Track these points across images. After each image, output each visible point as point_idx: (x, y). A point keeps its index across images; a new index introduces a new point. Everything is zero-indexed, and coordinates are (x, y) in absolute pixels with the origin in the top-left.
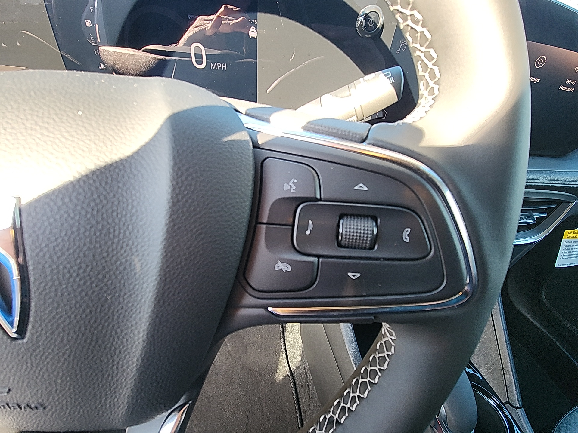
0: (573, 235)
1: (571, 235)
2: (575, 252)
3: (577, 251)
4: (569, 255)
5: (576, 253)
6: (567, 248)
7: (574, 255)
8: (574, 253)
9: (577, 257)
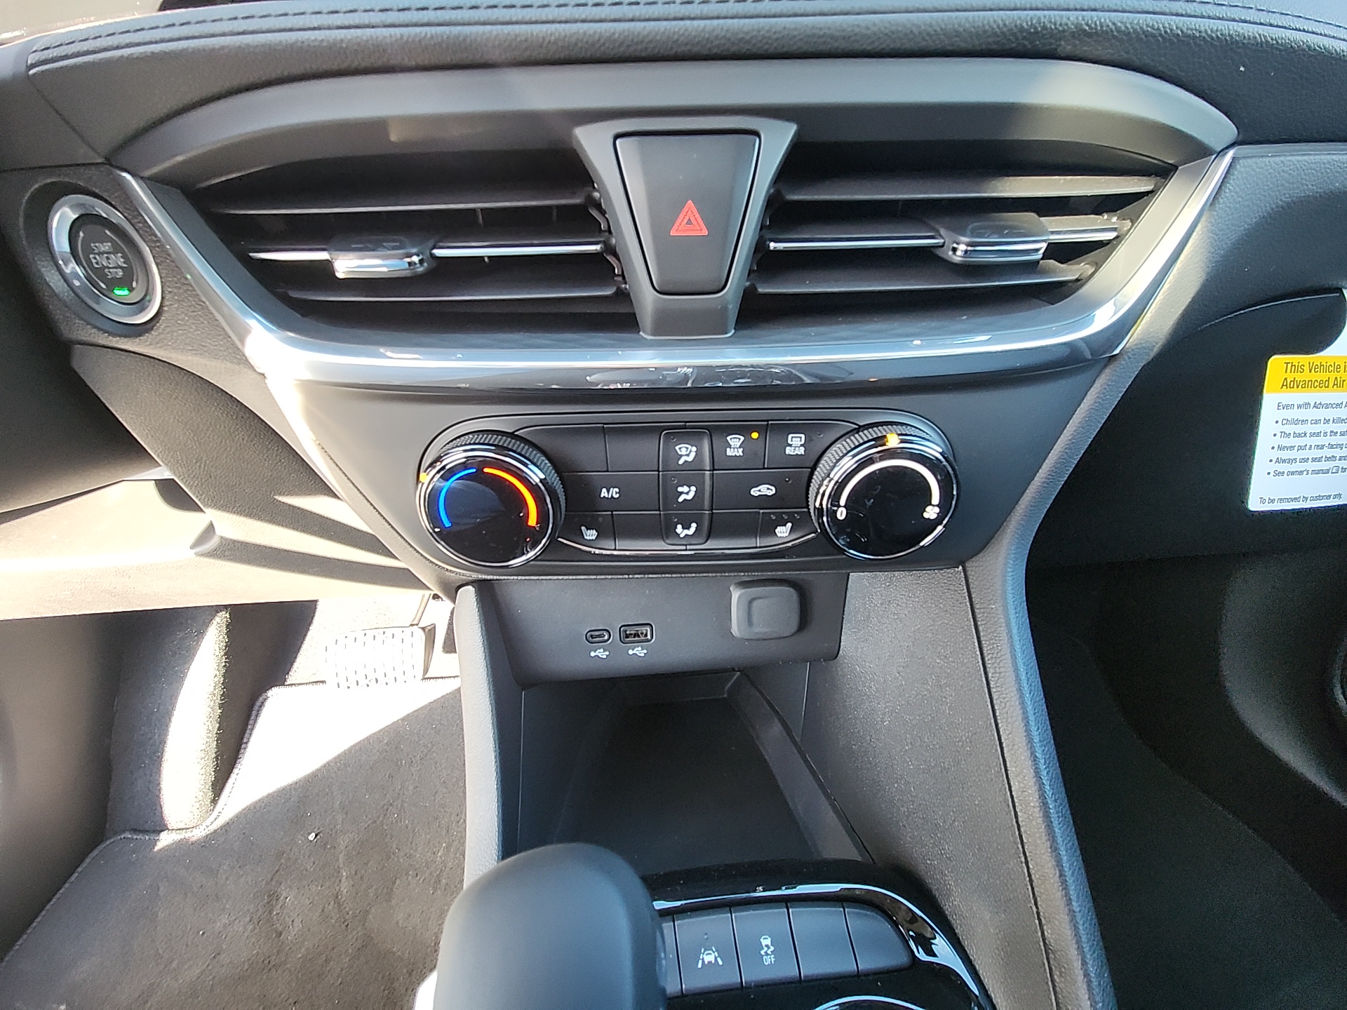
0: (1307, 376)
1: (1299, 377)
2: (1331, 446)
3: (1340, 446)
4: (1306, 460)
5: (1337, 453)
6: (1290, 429)
7: (1328, 459)
8: (1328, 452)
9: (1344, 470)
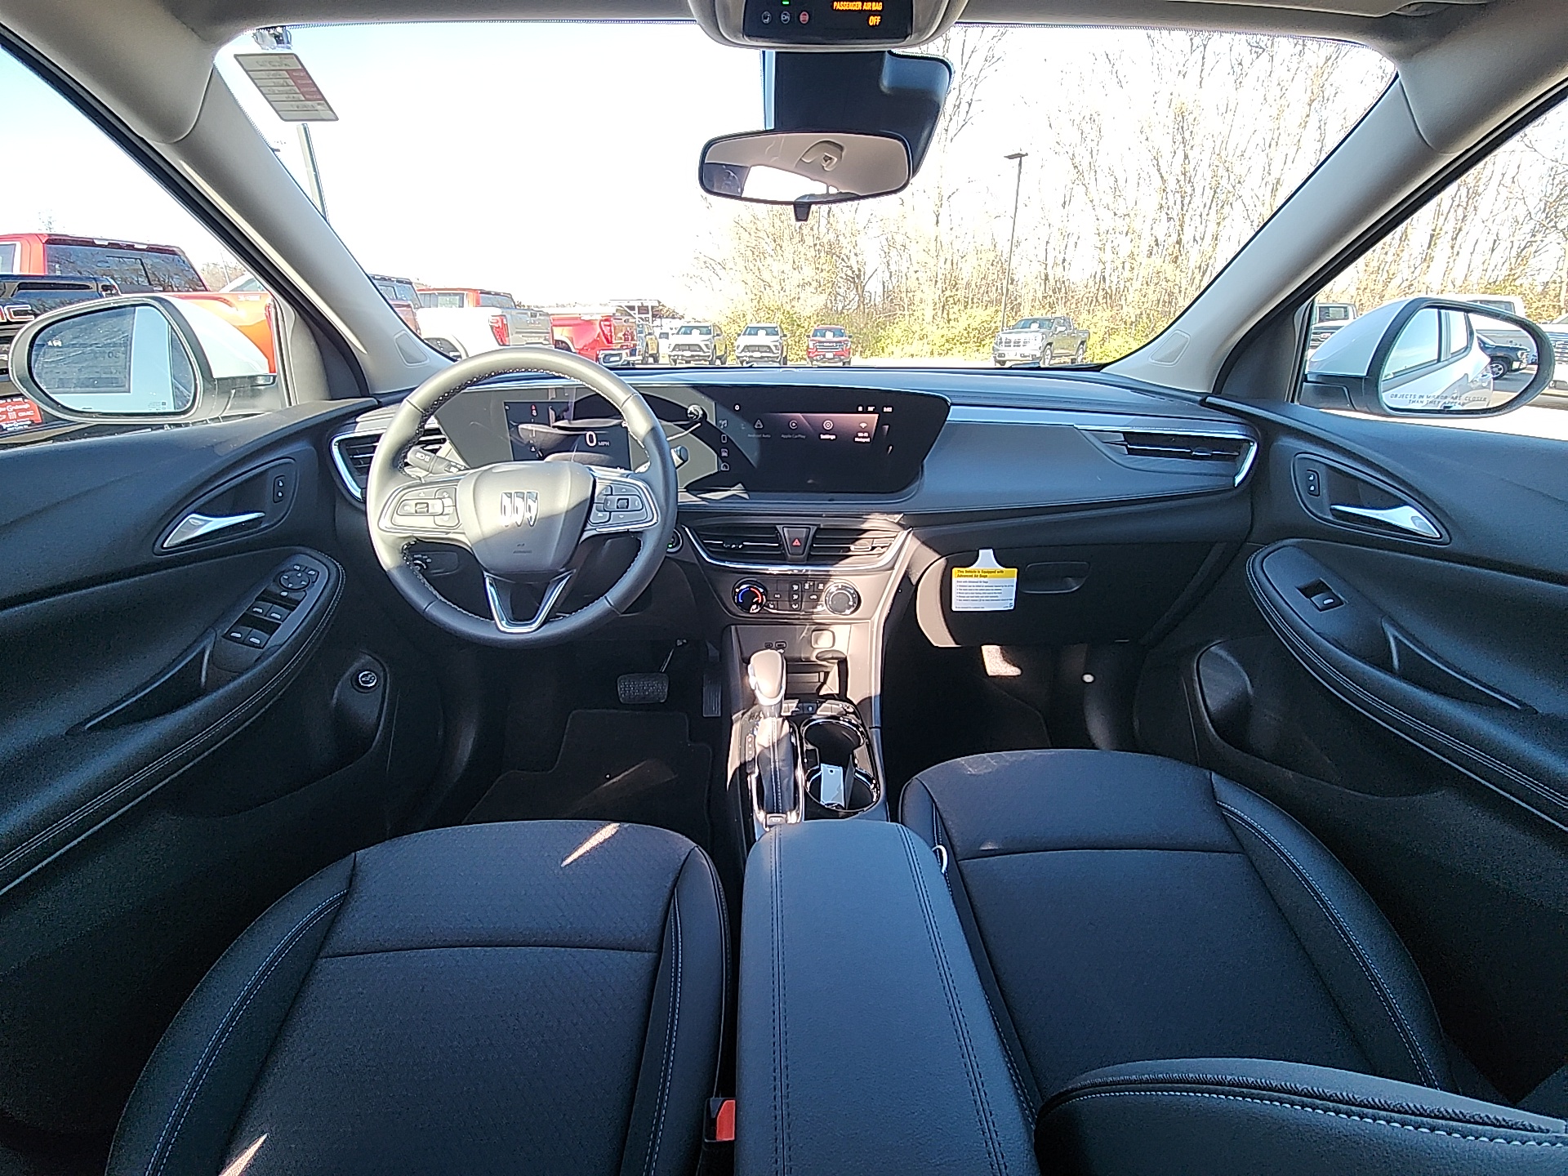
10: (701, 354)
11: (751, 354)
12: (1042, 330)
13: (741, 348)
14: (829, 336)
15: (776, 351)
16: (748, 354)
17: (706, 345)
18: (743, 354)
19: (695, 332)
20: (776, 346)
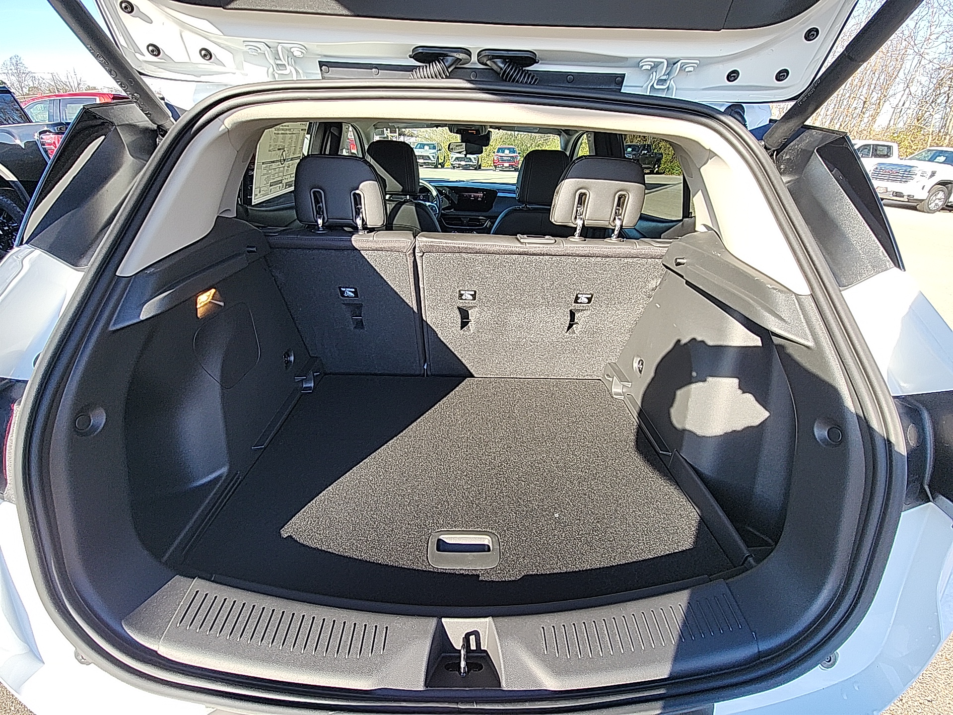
10: (430, 161)
11: (459, 163)
12: (634, 153)
13: (454, 159)
14: (507, 152)
15: (474, 161)
16: (458, 163)
17: (433, 156)
18: (455, 163)
19: (426, 148)
20: (475, 158)
